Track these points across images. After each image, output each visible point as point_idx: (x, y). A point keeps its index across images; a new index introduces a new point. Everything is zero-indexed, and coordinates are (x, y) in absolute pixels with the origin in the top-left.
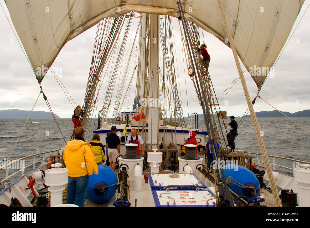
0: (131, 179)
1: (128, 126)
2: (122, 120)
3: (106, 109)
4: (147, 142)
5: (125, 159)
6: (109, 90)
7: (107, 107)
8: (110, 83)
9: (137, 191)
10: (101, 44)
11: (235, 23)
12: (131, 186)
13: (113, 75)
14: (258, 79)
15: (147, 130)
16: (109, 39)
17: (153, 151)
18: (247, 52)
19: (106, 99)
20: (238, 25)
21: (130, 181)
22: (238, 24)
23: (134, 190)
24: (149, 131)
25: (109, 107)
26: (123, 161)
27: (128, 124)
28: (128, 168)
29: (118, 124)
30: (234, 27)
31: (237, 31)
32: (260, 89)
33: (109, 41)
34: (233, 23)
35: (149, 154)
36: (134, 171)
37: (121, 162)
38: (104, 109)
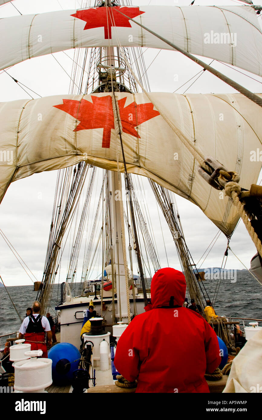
0: (97, 358)
1: (96, 298)
2: (91, 291)
3: (71, 278)
4: (116, 315)
5: (89, 336)
6: (73, 255)
7: (72, 277)
8: (74, 247)
9: (104, 371)
10: (60, 206)
11: (191, 178)
12: (98, 367)
13: (77, 237)
14: (226, 229)
15: (116, 302)
16: (72, 194)
17: (119, 324)
18: (207, 205)
19: (71, 266)
20: (194, 180)
21: (96, 361)
22: (194, 178)
23: (100, 370)
24: (118, 302)
25: (74, 275)
26: (87, 338)
27: (97, 296)
28: (93, 346)
29: (85, 296)
30: (190, 182)
31: (193, 185)
32: (230, 239)
33: (72, 197)
34: (189, 178)
35: (114, 328)
36: (99, 348)
37: (86, 339)
38: (69, 279)
